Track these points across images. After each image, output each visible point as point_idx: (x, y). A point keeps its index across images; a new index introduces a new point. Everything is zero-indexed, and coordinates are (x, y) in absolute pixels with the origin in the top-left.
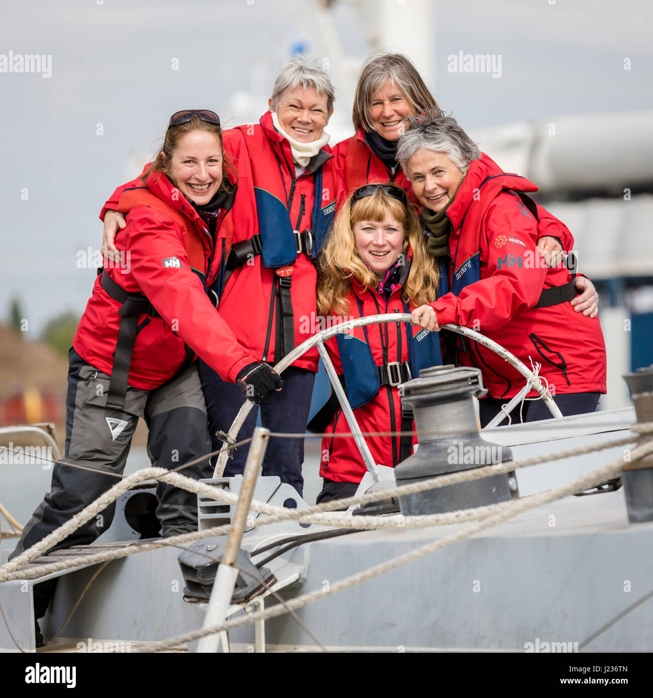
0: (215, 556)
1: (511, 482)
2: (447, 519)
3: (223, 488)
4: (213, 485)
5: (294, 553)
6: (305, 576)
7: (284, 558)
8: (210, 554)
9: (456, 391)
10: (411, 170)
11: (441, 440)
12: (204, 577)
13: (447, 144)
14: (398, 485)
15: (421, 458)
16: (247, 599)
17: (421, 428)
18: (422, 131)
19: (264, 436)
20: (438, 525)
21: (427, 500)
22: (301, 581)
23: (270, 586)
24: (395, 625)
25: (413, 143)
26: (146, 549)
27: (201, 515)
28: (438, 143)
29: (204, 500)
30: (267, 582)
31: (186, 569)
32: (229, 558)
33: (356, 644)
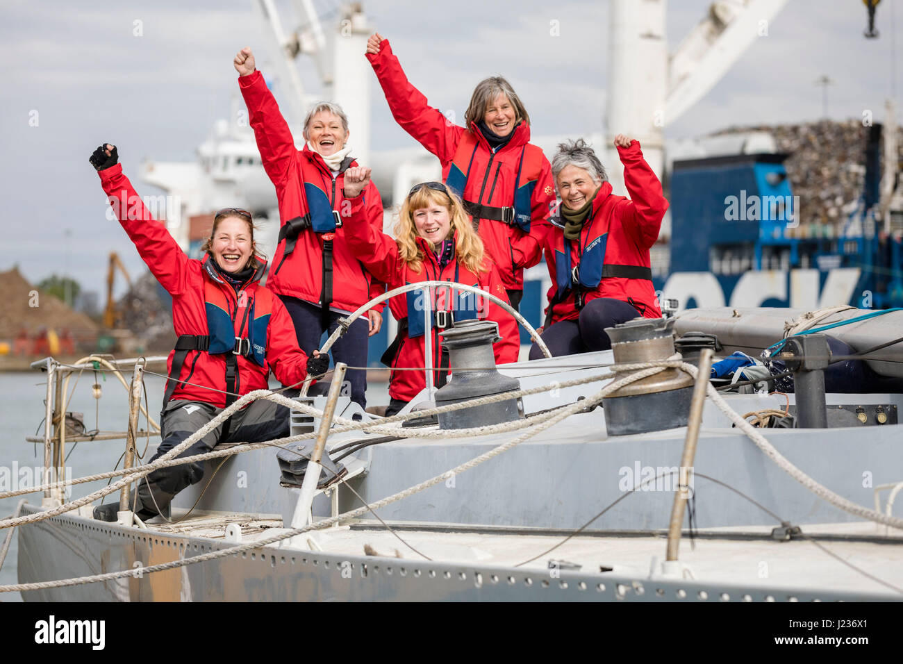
0: (304, 454)
1: (519, 404)
2: (475, 432)
3: (309, 405)
4: (302, 402)
5: (361, 452)
6: (368, 469)
7: (353, 456)
8: (300, 453)
9: (480, 338)
10: (560, 180)
11: (468, 373)
12: (295, 469)
13: (587, 163)
14: (437, 406)
15: (455, 386)
16: (326, 485)
17: (455, 364)
18: (569, 154)
19: (343, 369)
20: (468, 436)
21: (458, 416)
22: (365, 473)
23: (343, 476)
24: (434, 507)
25: (564, 160)
26: (257, 448)
27: (292, 424)
28: (582, 161)
29: (294, 413)
30: (340, 474)
31: (283, 462)
32: (316, 456)
33: (405, 520)
